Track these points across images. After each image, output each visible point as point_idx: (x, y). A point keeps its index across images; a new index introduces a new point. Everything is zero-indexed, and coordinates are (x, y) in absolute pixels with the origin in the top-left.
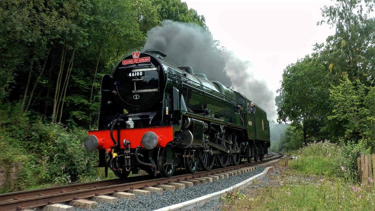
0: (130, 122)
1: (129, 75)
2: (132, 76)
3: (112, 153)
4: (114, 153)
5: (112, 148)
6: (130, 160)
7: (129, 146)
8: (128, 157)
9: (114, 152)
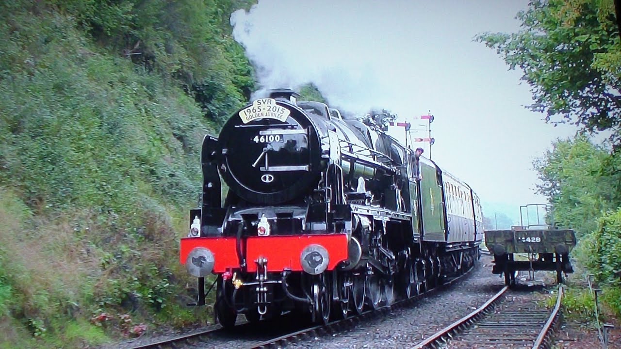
0: (264, 224)
1: (254, 140)
2: (259, 141)
3: (233, 280)
4: (237, 280)
5: (234, 270)
6: (265, 294)
7: (265, 267)
8: (262, 289)
9: (237, 278)
